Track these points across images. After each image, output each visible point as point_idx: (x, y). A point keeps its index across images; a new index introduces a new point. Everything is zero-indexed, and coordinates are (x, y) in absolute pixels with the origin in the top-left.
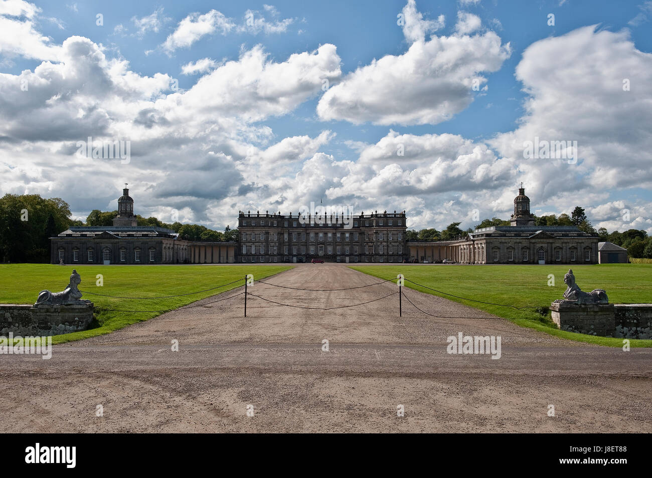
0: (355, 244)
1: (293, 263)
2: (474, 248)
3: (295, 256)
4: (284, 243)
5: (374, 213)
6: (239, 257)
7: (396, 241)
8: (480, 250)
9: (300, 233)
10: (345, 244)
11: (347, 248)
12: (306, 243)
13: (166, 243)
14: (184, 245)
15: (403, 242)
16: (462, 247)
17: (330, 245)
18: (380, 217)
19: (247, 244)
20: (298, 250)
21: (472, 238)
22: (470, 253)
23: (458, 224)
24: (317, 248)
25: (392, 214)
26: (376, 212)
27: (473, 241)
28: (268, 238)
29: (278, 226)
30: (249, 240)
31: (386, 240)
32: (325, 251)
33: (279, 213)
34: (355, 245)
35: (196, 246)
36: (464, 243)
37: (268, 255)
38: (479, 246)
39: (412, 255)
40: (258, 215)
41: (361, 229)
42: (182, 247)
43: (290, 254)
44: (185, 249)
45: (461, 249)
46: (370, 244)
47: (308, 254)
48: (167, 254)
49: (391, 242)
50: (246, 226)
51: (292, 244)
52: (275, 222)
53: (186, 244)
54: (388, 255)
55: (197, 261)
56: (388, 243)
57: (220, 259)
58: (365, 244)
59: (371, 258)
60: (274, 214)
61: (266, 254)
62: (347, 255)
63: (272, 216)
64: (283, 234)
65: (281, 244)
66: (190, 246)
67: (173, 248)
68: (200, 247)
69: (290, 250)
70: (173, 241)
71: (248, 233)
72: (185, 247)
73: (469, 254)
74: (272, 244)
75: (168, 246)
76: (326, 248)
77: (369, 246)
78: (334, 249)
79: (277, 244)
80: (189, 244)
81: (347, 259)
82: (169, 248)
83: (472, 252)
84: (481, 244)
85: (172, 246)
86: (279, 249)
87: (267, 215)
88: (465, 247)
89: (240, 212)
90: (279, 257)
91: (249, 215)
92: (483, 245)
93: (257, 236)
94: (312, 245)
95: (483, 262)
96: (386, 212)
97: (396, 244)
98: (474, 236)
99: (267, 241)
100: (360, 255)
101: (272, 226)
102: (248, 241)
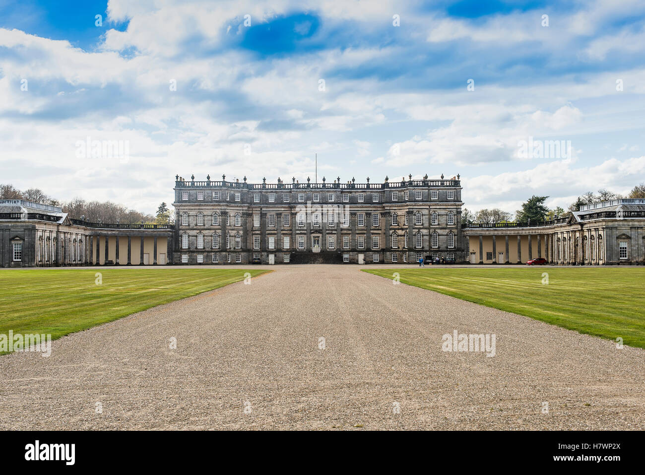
0: (375, 232)
1: (268, 264)
2: (584, 238)
3: (272, 252)
4: (252, 230)
5: (407, 179)
6: (176, 255)
7: (444, 226)
8: (596, 242)
9: (281, 214)
10: (357, 232)
11: (361, 239)
12: (291, 230)
13: (43, 230)
14: (77, 234)
15: (457, 228)
16: (560, 236)
17: (332, 234)
18: (417, 186)
19: (188, 231)
20: (278, 242)
21: (579, 220)
22: (576, 246)
23: (542, 199)
24: (309, 239)
25: (438, 181)
26: (410, 176)
27: (582, 225)
28: (224, 222)
29: (242, 202)
30: (192, 225)
31: (426, 225)
32: (324, 244)
33: (245, 179)
34: (373, 234)
35: (99, 235)
36: (563, 229)
37: (225, 251)
38: (593, 233)
39: (471, 251)
40: (209, 183)
41: (384, 207)
42: (74, 237)
43: (265, 249)
44: (81, 241)
45: (559, 240)
46: (400, 232)
47: (295, 250)
48: (44, 249)
49: (435, 229)
50: (189, 201)
51: (267, 232)
52: (238, 195)
53: (81, 232)
54: (430, 251)
55: (102, 260)
56: (431, 231)
57: (142, 258)
58: (391, 232)
59: (402, 256)
60: (236, 181)
61: (223, 249)
62: (361, 252)
63: (231, 184)
64: (251, 215)
65: (247, 231)
66: (90, 236)
67: (56, 239)
68: (107, 238)
69: (264, 242)
70: (56, 228)
71: (191, 213)
72: (79, 237)
73: (572, 247)
74: (233, 233)
75: (47, 234)
76: (324, 240)
77: (398, 236)
78: (339, 241)
79: (241, 232)
80: (88, 233)
81: (361, 257)
82: (49, 238)
83: (580, 244)
84: (597, 230)
85: (54, 235)
86: (245, 240)
87: (224, 182)
88: (565, 235)
89: (177, 177)
90: (243, 254)
91: (193, 183)
92: (601, 232)
93: (206, 218)
94: (301, 234)
95: (601, 262)
96: (426, 177)
97: (445, 232)
98: (582, 217)
99: (224, 227)
100: (383, 251)
101: (232, 201)
102: (190, 227)
